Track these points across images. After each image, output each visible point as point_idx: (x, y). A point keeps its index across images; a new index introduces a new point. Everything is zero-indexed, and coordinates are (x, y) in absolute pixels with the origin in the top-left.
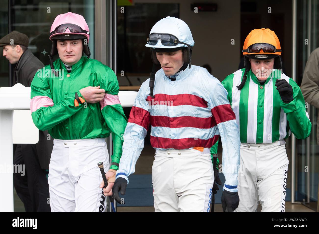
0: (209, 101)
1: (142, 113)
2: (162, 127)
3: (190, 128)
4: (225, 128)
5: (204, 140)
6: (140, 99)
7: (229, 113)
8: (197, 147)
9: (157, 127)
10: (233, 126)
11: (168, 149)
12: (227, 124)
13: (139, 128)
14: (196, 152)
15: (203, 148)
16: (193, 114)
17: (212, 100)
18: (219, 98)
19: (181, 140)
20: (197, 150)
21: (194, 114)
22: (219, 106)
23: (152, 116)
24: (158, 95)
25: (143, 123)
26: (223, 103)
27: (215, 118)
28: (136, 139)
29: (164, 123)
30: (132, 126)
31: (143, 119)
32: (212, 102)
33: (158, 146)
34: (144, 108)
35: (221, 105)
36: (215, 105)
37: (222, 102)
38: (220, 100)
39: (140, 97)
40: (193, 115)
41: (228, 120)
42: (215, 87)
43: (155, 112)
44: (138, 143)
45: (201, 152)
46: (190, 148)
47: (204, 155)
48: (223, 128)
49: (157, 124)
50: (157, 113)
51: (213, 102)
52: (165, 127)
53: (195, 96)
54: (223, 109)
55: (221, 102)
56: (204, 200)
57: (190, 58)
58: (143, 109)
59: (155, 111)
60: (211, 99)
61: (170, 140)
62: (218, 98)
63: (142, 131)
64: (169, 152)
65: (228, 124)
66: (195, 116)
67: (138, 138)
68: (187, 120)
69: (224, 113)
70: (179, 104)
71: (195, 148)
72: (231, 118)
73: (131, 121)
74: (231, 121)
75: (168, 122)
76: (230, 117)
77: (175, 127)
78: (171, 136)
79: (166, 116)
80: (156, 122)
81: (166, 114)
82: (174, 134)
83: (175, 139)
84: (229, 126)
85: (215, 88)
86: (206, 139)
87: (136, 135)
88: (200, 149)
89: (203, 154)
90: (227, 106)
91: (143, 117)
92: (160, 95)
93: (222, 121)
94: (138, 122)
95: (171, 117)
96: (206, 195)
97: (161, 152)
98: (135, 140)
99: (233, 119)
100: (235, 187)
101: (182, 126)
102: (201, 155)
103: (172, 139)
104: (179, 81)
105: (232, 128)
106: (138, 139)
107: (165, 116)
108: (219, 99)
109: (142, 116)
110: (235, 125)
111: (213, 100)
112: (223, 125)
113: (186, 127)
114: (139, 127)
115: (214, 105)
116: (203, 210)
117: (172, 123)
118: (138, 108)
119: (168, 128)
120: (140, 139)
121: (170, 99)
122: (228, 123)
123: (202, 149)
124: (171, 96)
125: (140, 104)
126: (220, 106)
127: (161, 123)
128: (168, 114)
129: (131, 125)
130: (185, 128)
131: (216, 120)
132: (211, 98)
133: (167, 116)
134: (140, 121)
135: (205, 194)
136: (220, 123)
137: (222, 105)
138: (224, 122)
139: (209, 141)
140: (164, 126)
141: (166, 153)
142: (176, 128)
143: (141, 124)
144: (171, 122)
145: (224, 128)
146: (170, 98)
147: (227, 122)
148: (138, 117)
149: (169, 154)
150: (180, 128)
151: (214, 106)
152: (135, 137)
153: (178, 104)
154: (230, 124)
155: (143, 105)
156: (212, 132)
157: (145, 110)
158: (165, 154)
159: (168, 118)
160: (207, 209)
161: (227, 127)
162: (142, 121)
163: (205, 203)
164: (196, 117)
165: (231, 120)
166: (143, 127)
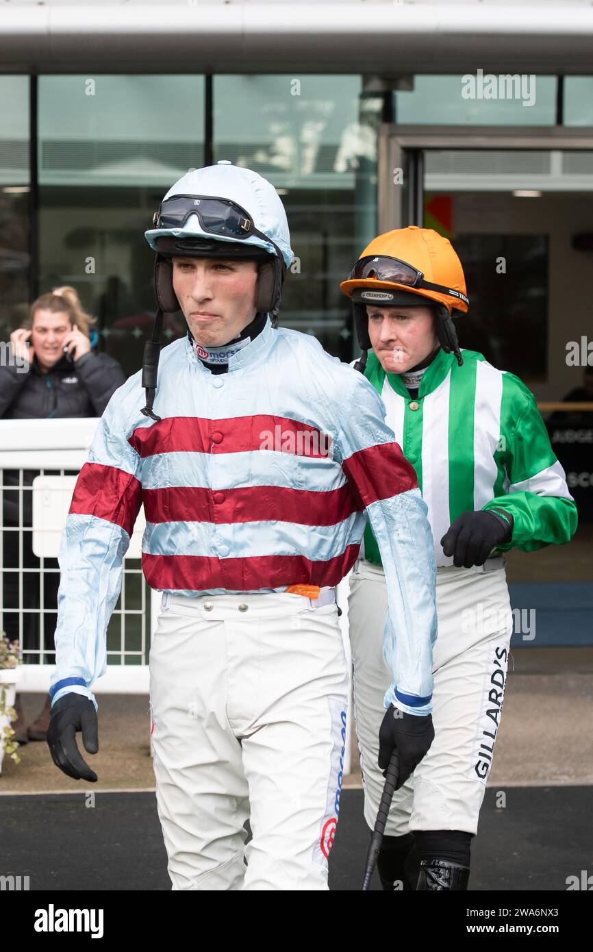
0: (337, 435)
1: (115, 482)
2: (185, 522)
3: (276, 523)
4: (391, 517)
5: (319, 563)
6: (109, 440)
7: (398, 470)
8: (298, 586)
9: (167, 523)
10: (413, 510)
11: (207, 591)
12: (397, 503)
13: (109, 530)
14: (294, 600)
15: (317, 587)
16: (286, 478)
17: (345, 433)
18: (366, 425)
19: (251, 559)
20: (299, 596)
21: (288, 479)
22: (370, 450)
23: (152, 491)
24: (170, 422)
25: (121, 513)
26: (379, 439)
27: (359, 486)
28: (98, 567)
29: (192, 510)
30: (87, 524)
31: (121, 501)
32: (347, 437)
33: (172, 584)
34: (123, 468)
35: (375, 447)
36: (357, 447)
37: (378, 436)
38: (369, 430)
39: (108, 433)
40: (285, 482)
41: (398, 493)
42: (353, 392)
43: (160, 477)
44: (107, 578)
45: (310, 599)
46: (275, 589)
47: (319, 609)
48: (385, 518)
49: (167, 515)
50: (168, 479)
51: (351, 438)
52: (196, 523)
53: (291, 421)
54: (381, 458)
55: (374, 437)
56: (331, 747)
57: (279, 294)
58: (118, 469)
59: (161, 472)
60: (343, 429)
61: (214, 562)
62: (364, 426)
63: (118, 538)
64: (209, 604)
65: (398, 505)
66: (291, 484)
67: (106, 562)
68: (267, 499)
69: (385, 471)
70: (242, 446)
71: (292, 587)
72: (406, 485)
73: (82, 508)
74: (407, 495)
75: (207, 504)
76: (402, 481)
77: (229, 522)
78: (218, 548)
79: (197, 486)
80: (164, 509)
81: (198, 480)
82: (227, 542)
83: (230, 557)
84: (401, 512)
85: (353, 395)
86: (323, 559)
87: (100, 556)
88: (308, 592)
89: (318, 607)
90: (392, 449)
91: (120, 495)
92: (177, 420)
93: (380, 496)
94: (104, 511)
95: (214, 488)
96: (332, 730)
97: (183, 602)
98: (97, 570)
99: (411, 488)
100: (424, 701)
101: (250, 518)
102: (312, 609)
103: (220, 557)
104: (237, 373)
105: (410, 518)
106: (104, 565)
107: (193, 488)
108: (366, 429)
109: (116, 494)
110: (418, 506)
111: (348, 433)
112: (384, 509)
113: (264, 522)
114: (108, 527)
115: (355, 448)
116: (328, 777)
117: (220, 507)
118: (101, 466)
119: (204, 525)
120: (113, 566)
121: (213, 431)
122: (399, 500)
123: (314, 590)
124: (215, 420)
125: (109, 454)
126: (373, 451)
127: (182, 508)
128: (206, 478)
129: (82, 523)
130: (259, 524)
131: (362, 491)
132: (343, 426)
133: (204, 486)
134: (111, 509)
135: (328, 729)
136: (375, 502)
137: (378, 446)
138: (388, 500)
139: (334, 564)
140: (193, 519)
141: (199, 605)
142: (232, 524)
143: (114, 516)
144: (216, 503)
145: (389, 519)
146: (210, 429)
147: (394, 497)
148: (103, 496)
149: (208, 609)
150: (244, 522)
151: (352, 449)
152: (97, 561)
153: (239, 448)
154: (405, 504)
155: (119, 456)
156: (340, 538)
157: (126, 473)
158: (196, 608)
159: (205, 494)
160: (337, 775)
161: (395, 513)
162: (118, 508)
163: (331, 754)
164: (294, 488)
165: (406, 493)
166: (120, 528)
